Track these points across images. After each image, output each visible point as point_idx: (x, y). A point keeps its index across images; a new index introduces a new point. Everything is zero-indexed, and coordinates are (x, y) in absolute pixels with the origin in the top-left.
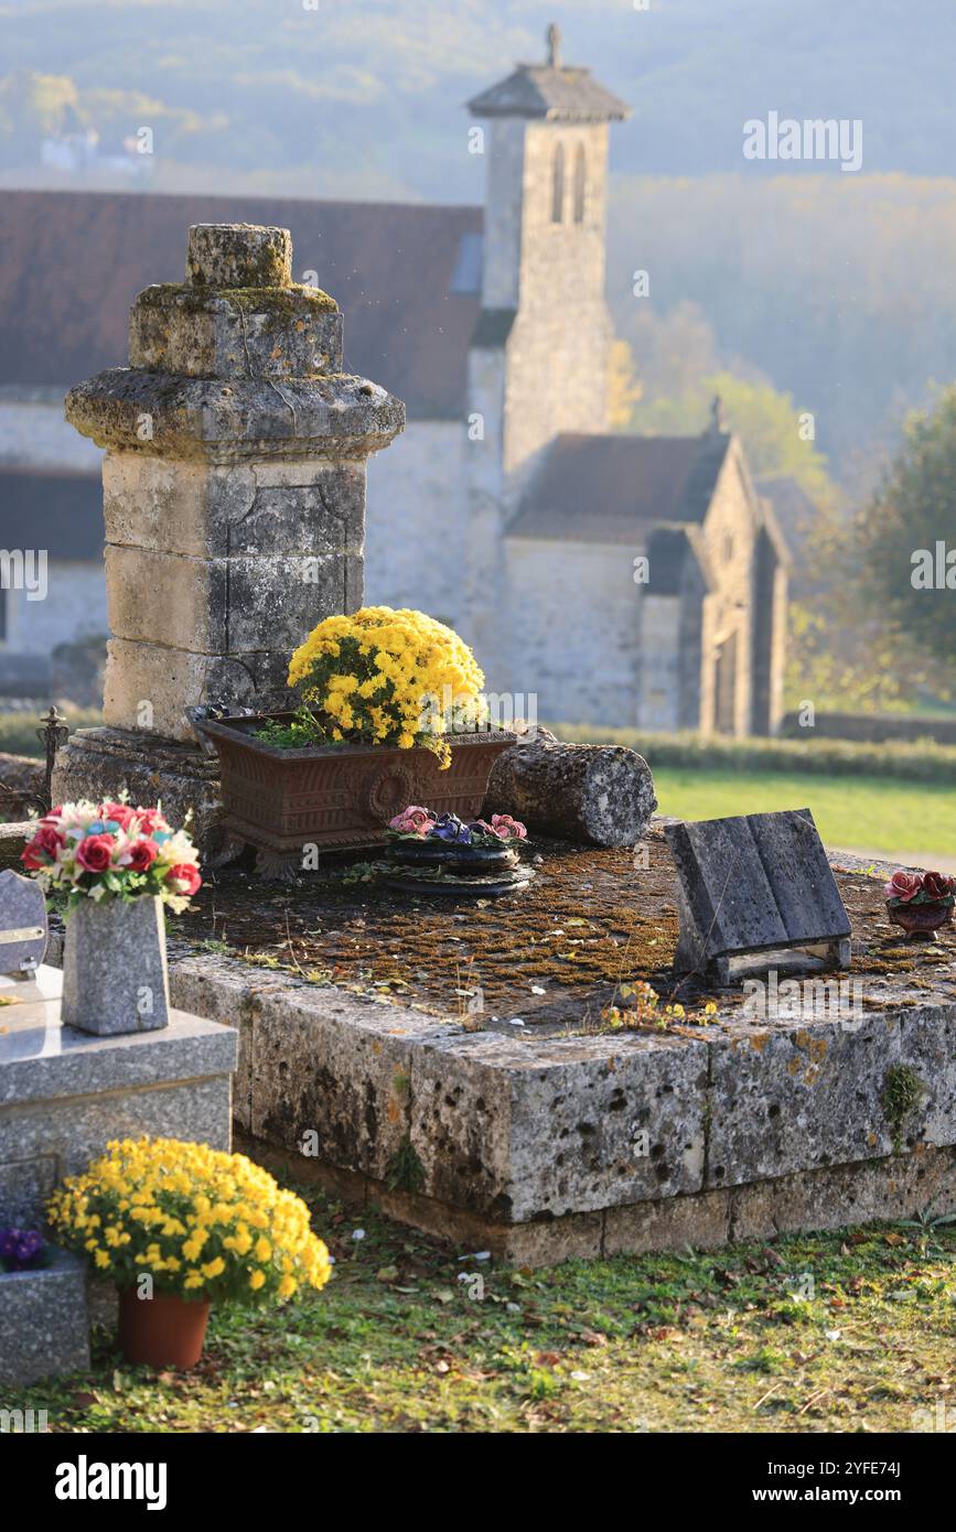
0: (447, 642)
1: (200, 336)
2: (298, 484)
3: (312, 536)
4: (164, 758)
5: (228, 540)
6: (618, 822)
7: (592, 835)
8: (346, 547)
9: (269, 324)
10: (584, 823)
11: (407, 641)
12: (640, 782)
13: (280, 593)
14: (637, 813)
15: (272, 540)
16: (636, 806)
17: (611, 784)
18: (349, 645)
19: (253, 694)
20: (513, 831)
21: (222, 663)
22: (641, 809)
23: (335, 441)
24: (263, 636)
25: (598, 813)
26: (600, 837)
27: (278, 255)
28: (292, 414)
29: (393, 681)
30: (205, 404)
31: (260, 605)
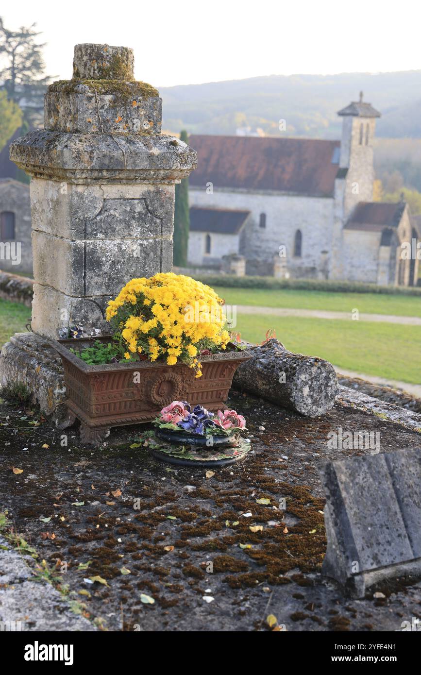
0: (201, 298)
1: (72, 108)
2: (131, 197)
3: (139, 229)
4: (46, 356)
5: (85, 230)
6: (315, 402)
7: (298, 410)
8: (162, 235)
9: (114, 101)
10: (294, 403)
11: (175, 297)
12: (329, 378)
13: (119, 262)
14: (326, 396)
15: (114, 230)
16: (326, 392)
17: (311, 380)
18: (141, 297)
19: (102, 320)
20: (235, 422)
21: (82, 302)
22: (329, 394)
23: (152, 173)
24: (108, 286)
25: (302, 397)
26: (303, 411)
27: (123, 61)
28: (124, 155)
29: (162, 323)
30: (66, 146)
31: (106, 268)
